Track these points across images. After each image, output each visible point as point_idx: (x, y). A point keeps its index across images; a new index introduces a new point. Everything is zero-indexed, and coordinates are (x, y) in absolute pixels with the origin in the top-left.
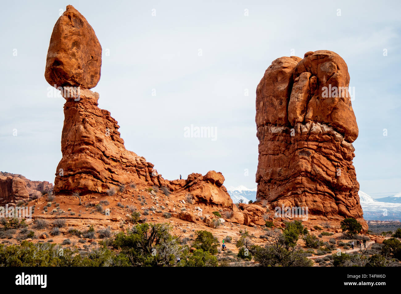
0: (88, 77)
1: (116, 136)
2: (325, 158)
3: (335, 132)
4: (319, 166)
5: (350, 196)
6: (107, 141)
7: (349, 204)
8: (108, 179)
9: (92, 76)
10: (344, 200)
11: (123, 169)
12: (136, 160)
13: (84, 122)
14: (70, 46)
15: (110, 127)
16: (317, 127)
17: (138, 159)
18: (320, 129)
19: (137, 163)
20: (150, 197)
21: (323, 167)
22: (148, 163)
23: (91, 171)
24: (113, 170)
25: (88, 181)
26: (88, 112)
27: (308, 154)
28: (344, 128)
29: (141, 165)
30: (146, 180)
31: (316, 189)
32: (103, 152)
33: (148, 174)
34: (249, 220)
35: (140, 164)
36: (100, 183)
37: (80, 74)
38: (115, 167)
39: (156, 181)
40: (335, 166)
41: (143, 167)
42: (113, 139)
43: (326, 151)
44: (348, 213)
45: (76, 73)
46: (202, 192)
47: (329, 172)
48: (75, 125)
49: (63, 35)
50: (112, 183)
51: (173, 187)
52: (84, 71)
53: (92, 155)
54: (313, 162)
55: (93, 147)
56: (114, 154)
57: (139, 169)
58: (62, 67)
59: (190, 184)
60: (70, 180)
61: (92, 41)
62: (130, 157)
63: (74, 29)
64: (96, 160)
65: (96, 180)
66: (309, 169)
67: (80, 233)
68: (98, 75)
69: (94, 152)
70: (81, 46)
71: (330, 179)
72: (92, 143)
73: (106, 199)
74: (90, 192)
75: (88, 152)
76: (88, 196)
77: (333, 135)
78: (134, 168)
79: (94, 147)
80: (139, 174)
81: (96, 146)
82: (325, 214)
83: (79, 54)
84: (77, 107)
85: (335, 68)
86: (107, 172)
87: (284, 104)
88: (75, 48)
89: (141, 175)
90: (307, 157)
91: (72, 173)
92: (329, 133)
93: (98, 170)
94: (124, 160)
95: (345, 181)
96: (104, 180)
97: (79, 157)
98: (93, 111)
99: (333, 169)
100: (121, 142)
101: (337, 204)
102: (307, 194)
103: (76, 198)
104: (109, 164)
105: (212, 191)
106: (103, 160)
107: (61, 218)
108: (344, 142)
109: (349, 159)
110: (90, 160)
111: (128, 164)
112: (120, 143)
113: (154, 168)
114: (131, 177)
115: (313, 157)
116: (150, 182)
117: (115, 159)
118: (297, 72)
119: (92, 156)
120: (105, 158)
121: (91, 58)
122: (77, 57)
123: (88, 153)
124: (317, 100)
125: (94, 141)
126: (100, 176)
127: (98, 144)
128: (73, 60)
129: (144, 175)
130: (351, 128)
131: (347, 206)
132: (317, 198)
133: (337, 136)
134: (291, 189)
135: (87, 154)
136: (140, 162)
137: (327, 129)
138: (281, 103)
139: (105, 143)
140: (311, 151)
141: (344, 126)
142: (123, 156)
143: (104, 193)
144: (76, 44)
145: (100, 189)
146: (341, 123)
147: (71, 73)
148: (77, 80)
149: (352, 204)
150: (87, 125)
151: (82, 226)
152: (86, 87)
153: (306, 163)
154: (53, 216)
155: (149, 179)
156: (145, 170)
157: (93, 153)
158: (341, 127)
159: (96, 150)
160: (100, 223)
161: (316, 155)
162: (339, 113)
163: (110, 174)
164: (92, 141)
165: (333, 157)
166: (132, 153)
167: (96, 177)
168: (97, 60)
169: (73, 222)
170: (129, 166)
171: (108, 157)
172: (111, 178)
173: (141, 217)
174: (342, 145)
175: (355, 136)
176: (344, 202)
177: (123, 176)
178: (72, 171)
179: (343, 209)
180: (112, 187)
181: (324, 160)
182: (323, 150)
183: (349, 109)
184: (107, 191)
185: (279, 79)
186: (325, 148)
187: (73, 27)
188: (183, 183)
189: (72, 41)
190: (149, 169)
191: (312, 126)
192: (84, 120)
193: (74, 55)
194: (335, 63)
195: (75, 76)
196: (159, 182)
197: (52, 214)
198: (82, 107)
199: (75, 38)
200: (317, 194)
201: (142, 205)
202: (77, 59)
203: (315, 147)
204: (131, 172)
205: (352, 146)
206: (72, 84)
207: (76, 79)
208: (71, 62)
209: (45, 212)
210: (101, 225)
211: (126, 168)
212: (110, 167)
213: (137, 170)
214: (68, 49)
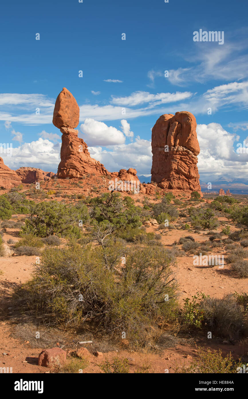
0: (73, 122)
1: (86, 151)
2: (184, 163)
3: (189, 151)
4: (181, 167)
5: (195, 181)
6: (82, 154)
7: (194, 185)
9: (75, 122)
10: (192, 183)
11: (90, 167)
12: (95, 163)
13: (71, 144)
14: (65, 108)
15: (83, 147)
16: (181, 148)
17: (96, 162)
18: (182, 149)
19: (96, 164)
20: (102, 180)
21: (183, 167)
22: (101, 164)
23: (74, 168)
24: (85, 167)
25: (73, 172)
26: (73, 139)
27: (176, 161)
28: (193, 149)
30: (100, 172)
31: (179, 178)
32: (80, 159)
33: (101, 169)
34: (148, 192)
36: (79, 173)
37: (69, 121)
38: (86, 166)
39: (105, 172)
40: (188, 167)
42: (85, 153)
43: (185, 160)
44: (194, 189)
45: (68, 121)
46: (126, 178)
47: (186, 170)
48: (67, 146)
49: (61, 102)
50: (84, 173)
51: (112, 175)
52: (71, 120)
54: (178, 165)
56: (85, 160)
57: (97, 167)
58: (61, 118)
59: (121, 174)
60: (65, 171)
61: (75, 105)
62: (92, 161)
63: (66, 99)
64: (77, 162)
65: (77, 172)
66: (176, 168)
67: (70, 196)
68: (78, 122)
70: (70, 107)
71: (186, 173)
72: (75, 154)
73: (82, 181)
74: (74, 177)
76: (73, 179)
77: (188, 153)
78: (95, 166)
79: (76, 156)
80: (97, 169)
82: (183, 189)
83: (69, 111)
84: (68, 137)
85: (190, 120)
86: (82, 168)
87: (165, 137)
88: (67, 108)
90: (175, 163)
91: (66, 168)
92: (186, 151)
93: (78, 167)
94: (90, 163)
95: (193, 174)
96: (81, 172)
97: (69, 161)
98: (76, 139)
99: (188, 168)
100: (88, 154)
101: (189, 185)
102: (175, 180)
103: (68, 180)
104: (83, 164)
105: (131, 178)
106: (80, 163)
107: (61, 189)
108: (193, 156)
109: (195, 164)
110: (74, 162)
111: (92, 164)
113: (104, 166)
114: (93, 171)
115: (178, 163)
116: (102, 173)
117: (86, 162)
118: (171, 121)
119: (75, 161)
121: (74, 113)
122: (68, 113)
124: (181, 135)
125: (76, 154)
126: (79, 170)
127: (78, 155)
128: (66, 114)
129: (99, 170)
130: (196, 149)
131: (193, 186)
132: (180, 182)
133: (190, 152)
134: (168, 177)
135: (73, 160)
136: (97, 164)
137: (185, 149)
138: (164, 137)
139: (81, 154)
140: (177, 159)
141: (193, 148)
142: (89, 160)
143: (81, 178)
144: (67, 106)
145: (79, 176)
146: (192, 147)
148: (68, 124)
149: (196, 185)
150: (73, 146)
151: (70, 193)
152: (72, 127)
153: (175, 165)
154: (57, 188)
155: (101, 171)
156: (99, 168)
157: (75, 159)
158: (192, 148)
159: (77, 158)
160: (79, 192)
161: (180, 161)
162: (191, 142)
163: (83, 169)
165: (187, 163)
166: (93, 159)
167: (77, 170)
168: (77, 115)
169: (67, 191)
171: (82, 161)
172: (84, 171)
173: (98, 189)
174: (192, 157)
175: (199, 153)
176: (192, 184)
177: (89, 170)
178: (66, 167)
179: (192, 187)
180: (84, 175)
181: (183, 164)
182: (183, 159)
183: (196, 140)
184: (82, 177)
185: (163, 125)
186: (184, 158)
187: (66, 98)
188: (118, 174)
189: (66, 105)
190: (101, 167)
191: (178, 147)
192: (71, 143)
193: (66, 112)
194: (190, 118)
195: (67, 122)
196: (106, 173)
197: (56, 187)
198: (70, 137)
199: (67, 103)
200: (180, 180)
201: (98, 183)
202: (68, 114)
203: (179, 158)
204: (93, 168)
205: (197, 157)
206: (65, 126)
209: (53, 187)
210: (80, 193)
211: (91, 166)
212: (83, 166)
213: (96, 167)
214: (64, 109)
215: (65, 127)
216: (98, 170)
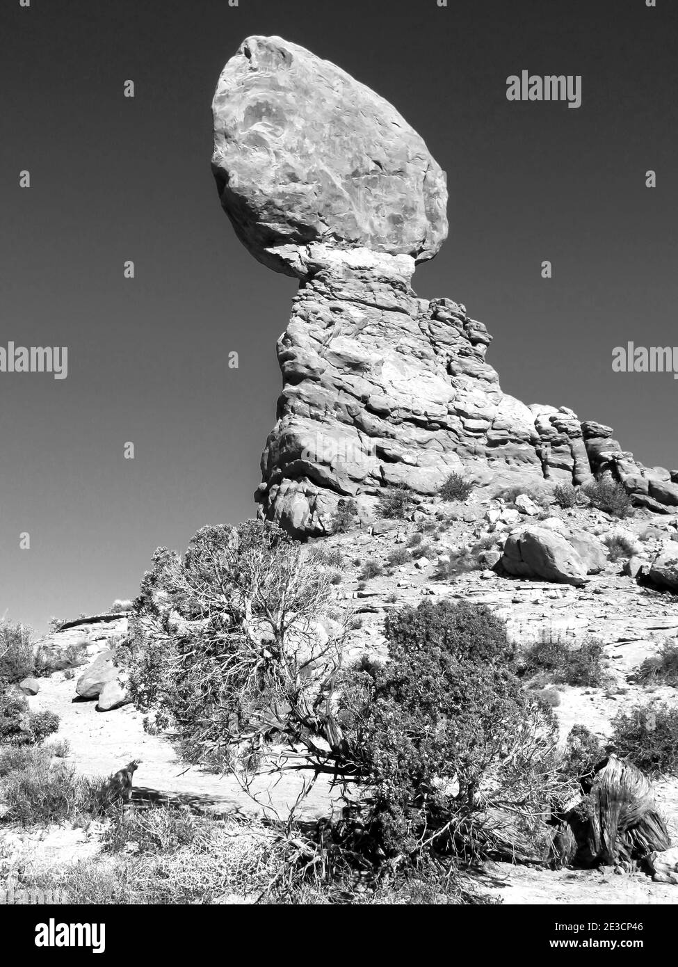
1: (464, 359)
8: (368, 480)
9: (396, 220)
11: (474, 453)
12: (536, 422)
14: (241, 118)
15: (447, 340)
17: (544, 419)
19: (541, 431)
24: (399, 454)
25: (295, 500)
26: (340, 299)
29: (552, 435)
30: (576, 482)
32: (366, 400)
35: (546, 432)
41: (559, 439)
42: (451, 372)
53: (314, 411)
55: (318, 387)
64: (328, 426)
69: (319, 401)
70: (293, 118)
75: (298, 403)
78: (527, 448)
79: (323, 385)
80: (545, 465)
81: (329, 383)
88: (261, 123)
89: (553, 465)
94: (476, 424)
96: (349, 487)
104: (387, 435)
106: (359, 425)
110: (304, 430)
111: (494, 435)
112: (478, 378)
117: (425, 419)
119: (316, 417)
120: (368, 418)
122: (273, 146)
123: (298, 407)
125: (325, 370)
128: (260, 154)
129: (564, 467)
135: (298, 414)
136: (546, 426)
142: (470, 410)
144: (264, 111)
147: (258, 193)
155: (584, 475)
156: (569, 450)
157: (318, 407)
163: (379, 465)
164: (308, 367)
170: (504, 442)
171: (383, 414)
172: (377, 478)
180: (368, 504)
190: (587, 445)
193: (257, 141)
199: (256, 94)
202: (276, 154)
204: (508, 462)
207: (289, 214)
208: (246, 162)
211: (488, 449)
213: (538, 453)
214: (235, 128)
215: (282, 240)
216: (551, 471)
